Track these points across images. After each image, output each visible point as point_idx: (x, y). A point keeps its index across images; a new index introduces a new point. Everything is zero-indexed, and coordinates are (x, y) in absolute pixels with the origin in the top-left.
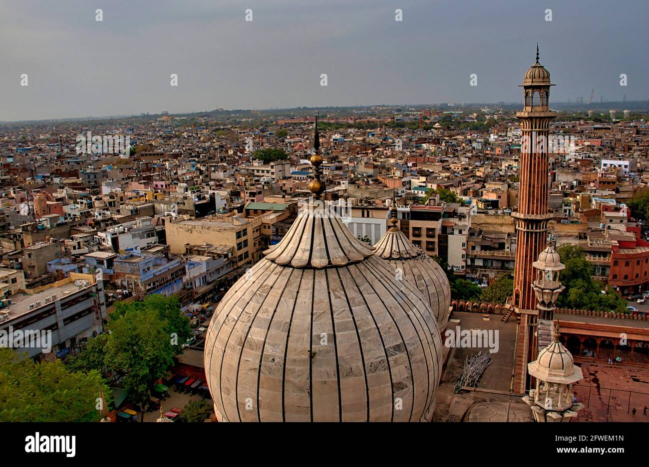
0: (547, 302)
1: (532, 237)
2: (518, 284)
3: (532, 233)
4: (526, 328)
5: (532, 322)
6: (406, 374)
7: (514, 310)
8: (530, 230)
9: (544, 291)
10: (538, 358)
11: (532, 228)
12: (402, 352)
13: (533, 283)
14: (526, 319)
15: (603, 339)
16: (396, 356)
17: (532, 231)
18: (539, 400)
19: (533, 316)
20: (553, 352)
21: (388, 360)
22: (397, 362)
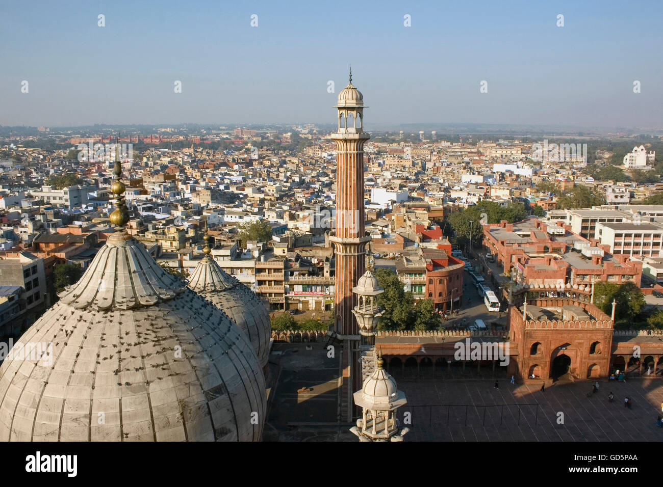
0: (368, 326)
1: (350, 261)
2: (339, 310)
3: (350, 257)
4: (349, 354)
5: (355, 347)
6: (229, 417)
7: (336, 336)
8: (348, 254)
9: (365, 316)
10: (363, 387)
11: (350, 251)
12: (223, 394)
13: (354, 309)
14: (349, 345)
15: (422, 357)
16: (216, 400)
17: (350, 254)
18: (367, 428)
19: (355, 341)
20: (377, 379)
21: (207, 404)
22: (218, 406)
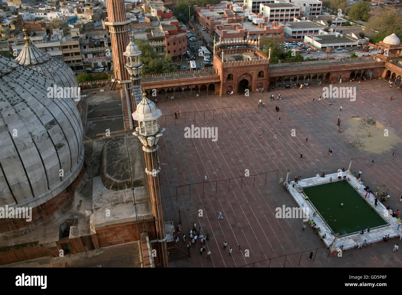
0: (135, 75)
1: (120, 36)
2: (117, 66)
3: (119, 34)
4: (126, 91)
5: (129, 87)
6: (62, 137)
7: (117, 82)
8: (118, 32)
9: (133, 69)
10: (137, 110)
11: (119, 31)
12: (55, 125)
13: (125, 65)
14: (125, 86)
15: (168, 88)
16: (52, 128)
17: (119, 32)
18: (142, 132)
19: (128, 84)
20: (144, 104)
21: (47, 132)
22: (54, 133)
